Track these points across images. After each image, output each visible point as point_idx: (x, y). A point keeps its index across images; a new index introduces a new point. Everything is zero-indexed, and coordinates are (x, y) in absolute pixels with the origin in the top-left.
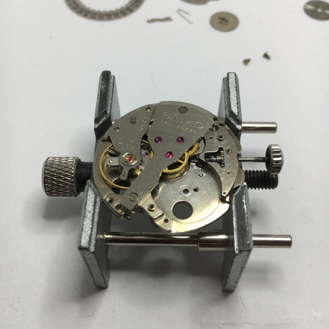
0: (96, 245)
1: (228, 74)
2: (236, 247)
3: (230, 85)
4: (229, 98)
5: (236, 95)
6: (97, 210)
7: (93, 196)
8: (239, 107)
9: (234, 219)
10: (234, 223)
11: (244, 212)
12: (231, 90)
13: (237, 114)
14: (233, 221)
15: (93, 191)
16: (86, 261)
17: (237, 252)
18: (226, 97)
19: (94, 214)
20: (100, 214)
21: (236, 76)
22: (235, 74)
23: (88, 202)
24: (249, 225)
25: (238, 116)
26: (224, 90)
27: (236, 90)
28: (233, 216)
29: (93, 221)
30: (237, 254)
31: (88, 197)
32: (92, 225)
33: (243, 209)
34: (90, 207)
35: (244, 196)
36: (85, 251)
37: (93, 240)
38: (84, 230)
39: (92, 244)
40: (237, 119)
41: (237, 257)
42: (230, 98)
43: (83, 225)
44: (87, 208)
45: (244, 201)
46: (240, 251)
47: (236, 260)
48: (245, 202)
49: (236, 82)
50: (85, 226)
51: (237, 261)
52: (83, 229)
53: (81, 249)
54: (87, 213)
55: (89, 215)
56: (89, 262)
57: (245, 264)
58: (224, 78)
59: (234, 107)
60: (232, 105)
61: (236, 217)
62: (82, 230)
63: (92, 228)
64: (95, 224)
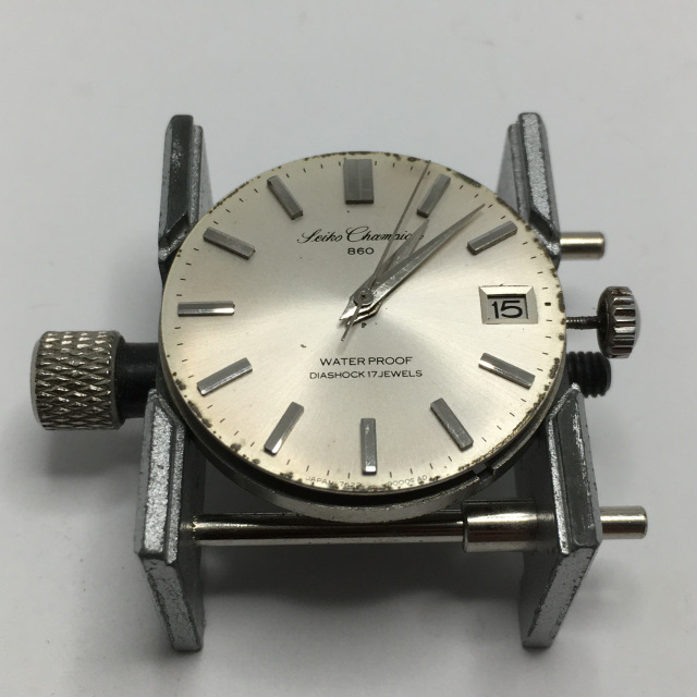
0: (179, 547)
1: (521, 116)
2: (562, 539)
3: (527, 144)
4: (526, 178)
5: (543, 170)
6: (178, 463)
7: (168, 426)
8: (551, 201)
9: (555, 472)
10: (556, 482)
11: (579, 455)
12: (530, 158)
13: (547, 216)
14: (551, 476)
15: (167, 415)
16: (154, 586)
17: (565, 551)
18: (519, 175)
19: (171, 472)
20: (184, 471)
21: (540, 121)
22: (538, 116)
23: (155, 442)
24: (592, 486)
25: (551, 221)
26: (513, 158)
27: (543, 157)
28: (551, 466)
29: (169, 488)
30: (566, 556)
31: (156, 430)
32: (169, 497)
33: (576, 449)
34: (160, 455)
35: (576, 417)
36: (154, 561)
37: (171, 535)
38: (150, 511)
39: (171, 544)
40: (550, 229)
41: (564, 561)
42: (528, 178)
43: (147, 499)
44: (154, 457)
45: (576, 428)
46: (573, 548)
47: (561, 569)
48: (578, 431)
49: (541, 136)
50: (150, 500)
51: (564, 573)
52: (147, 507)
53: (145, 555)
54: (155, 470)
55: (161, 475)
56: (161, 587)
57: (581, 578)
58: (510, 128)
59: (540, 200)
60: (535, 195)
61: (559, 469)
62: (146, 512)
63: (169, 506)
64: (175, 496)
